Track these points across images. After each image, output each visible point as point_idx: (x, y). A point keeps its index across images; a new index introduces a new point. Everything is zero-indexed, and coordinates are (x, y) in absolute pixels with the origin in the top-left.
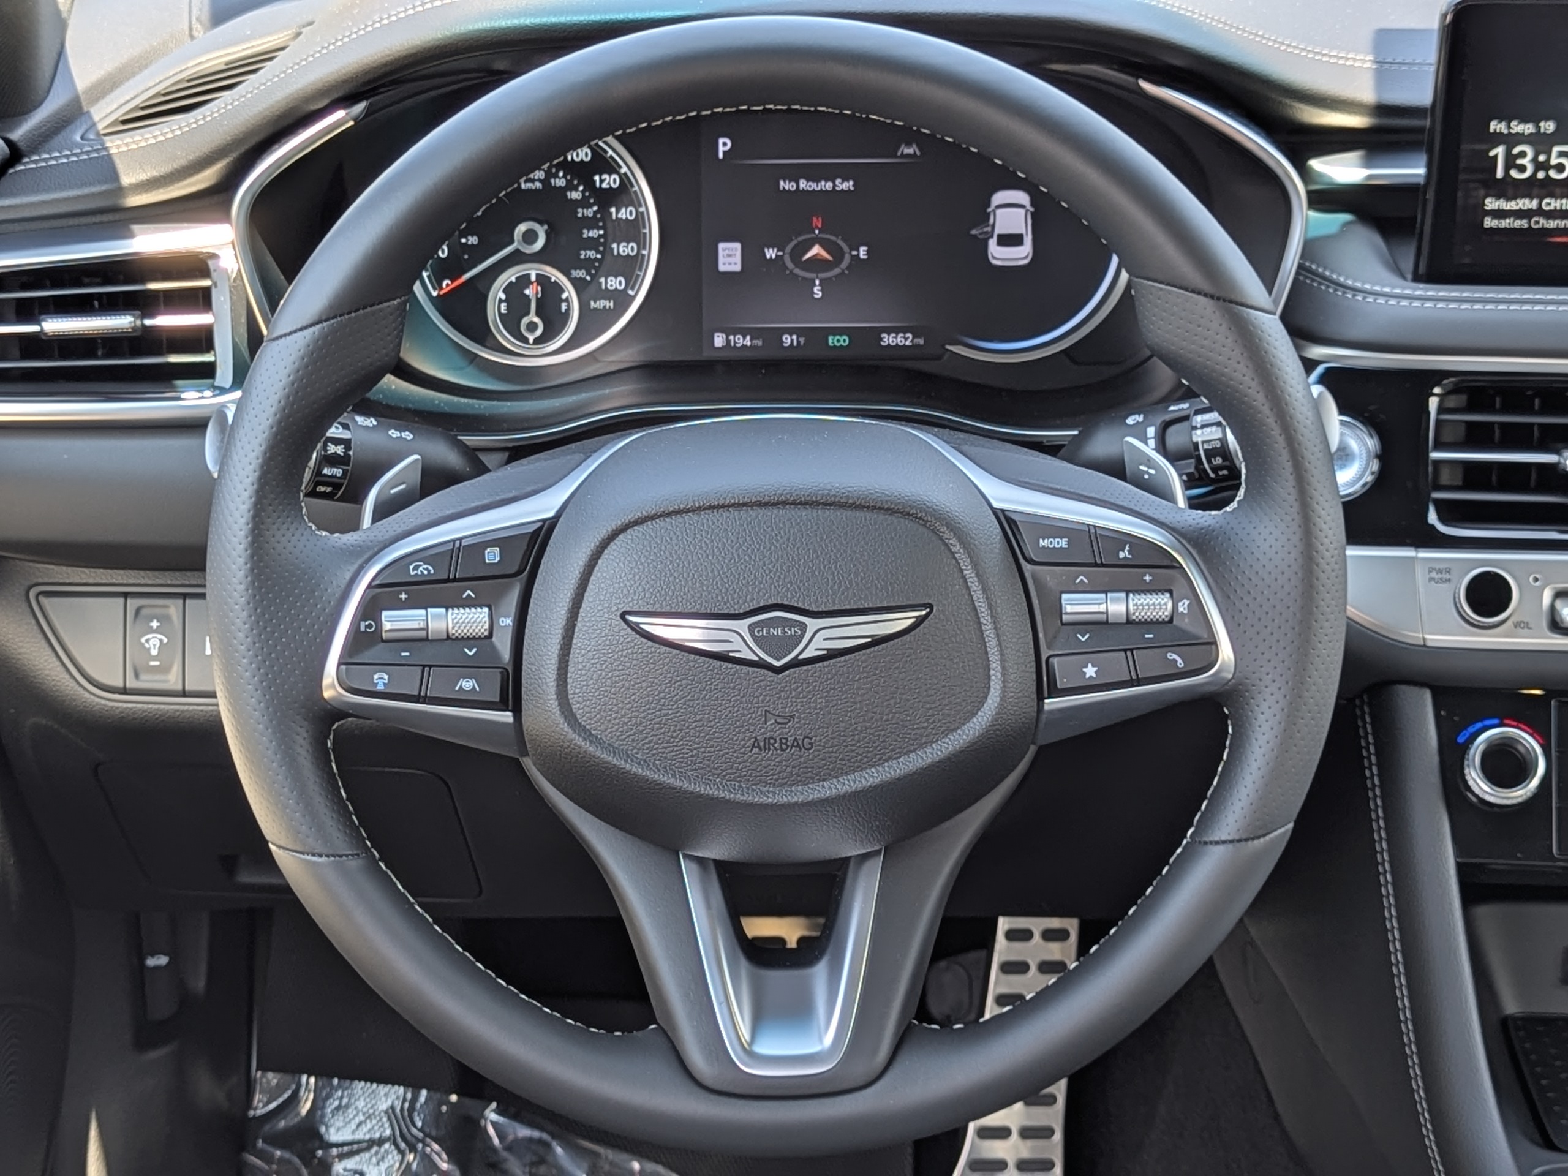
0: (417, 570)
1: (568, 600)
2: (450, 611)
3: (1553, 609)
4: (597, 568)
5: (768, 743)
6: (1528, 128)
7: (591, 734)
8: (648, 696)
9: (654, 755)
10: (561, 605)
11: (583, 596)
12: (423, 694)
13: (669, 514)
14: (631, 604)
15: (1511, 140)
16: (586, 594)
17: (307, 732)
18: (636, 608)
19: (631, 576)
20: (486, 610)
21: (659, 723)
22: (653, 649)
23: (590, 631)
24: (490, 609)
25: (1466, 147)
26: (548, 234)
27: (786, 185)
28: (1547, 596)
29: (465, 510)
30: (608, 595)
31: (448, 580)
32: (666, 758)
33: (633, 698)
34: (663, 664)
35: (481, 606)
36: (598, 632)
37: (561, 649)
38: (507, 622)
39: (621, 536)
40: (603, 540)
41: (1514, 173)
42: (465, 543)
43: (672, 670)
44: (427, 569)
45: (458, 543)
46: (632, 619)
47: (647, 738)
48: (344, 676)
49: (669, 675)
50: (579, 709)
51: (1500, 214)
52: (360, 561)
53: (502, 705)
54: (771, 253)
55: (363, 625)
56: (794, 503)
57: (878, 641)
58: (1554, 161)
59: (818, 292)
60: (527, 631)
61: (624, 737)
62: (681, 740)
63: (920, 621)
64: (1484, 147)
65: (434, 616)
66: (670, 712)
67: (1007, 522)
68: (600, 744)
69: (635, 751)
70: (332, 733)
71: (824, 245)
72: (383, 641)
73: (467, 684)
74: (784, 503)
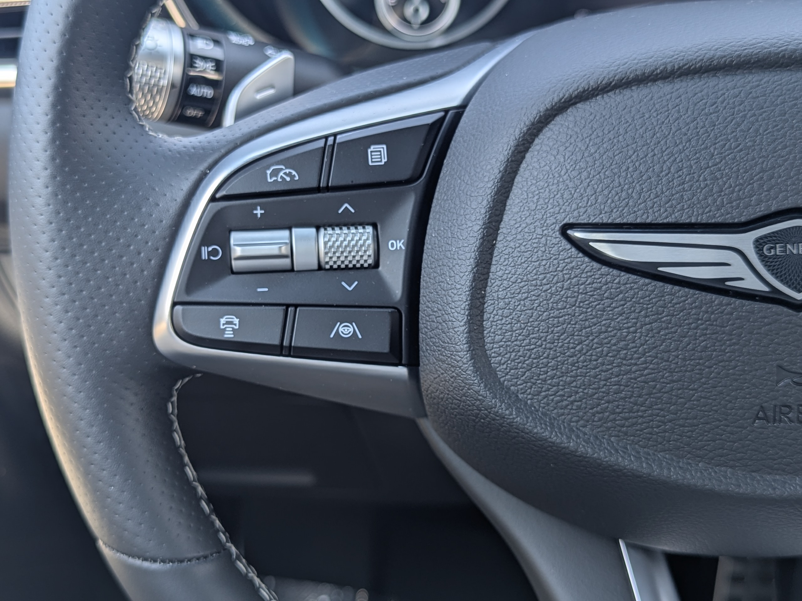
0: (276, 176)
1: (483, 211)
2: (322, 231)
4: (524, 165)
5: (779, 412)
7: (518, 400)
8: (601, 344)
9: (608, 429)
10: (473, 218)
11: (505, 205)
12: (286, 343)
14: (575, 214)
16: (509, 202)
17: (136, 394)
18: (583, 219)
19: (575, 173)
20: (370, 229)
21: (618, 383)
22: (609, 278)
23: (516, 254)
24: (375, 226)
29: (342, 100)
30: (541, 201)
31: (318, 190)
32: (626, 434)
33: (578, 348)
34: (624, 299)
35: (363, 224)
36: (526, 254)
37: (474, 280)
38: (398, 245)
39: (558, 119)
40: (533, 124)
42: (340, 139)
43: (638, 308)
44: (289, 175)
45: (331, 139)
46: (578, 235)
47: (599, 405)
48: (181, 320)
49: (633, 315)
50: (500, 363)
52: (202, 167)
53: (393, 358)
55: (205, 251)
60: (425, 256)
61: (565, 403)
62: (650, 407)
65: (300, 238)
66: (634, 368)
68: (531, 413)
69: (581, 422)
70: (175, 393)
72: (233, 273)
73: (346, 330)
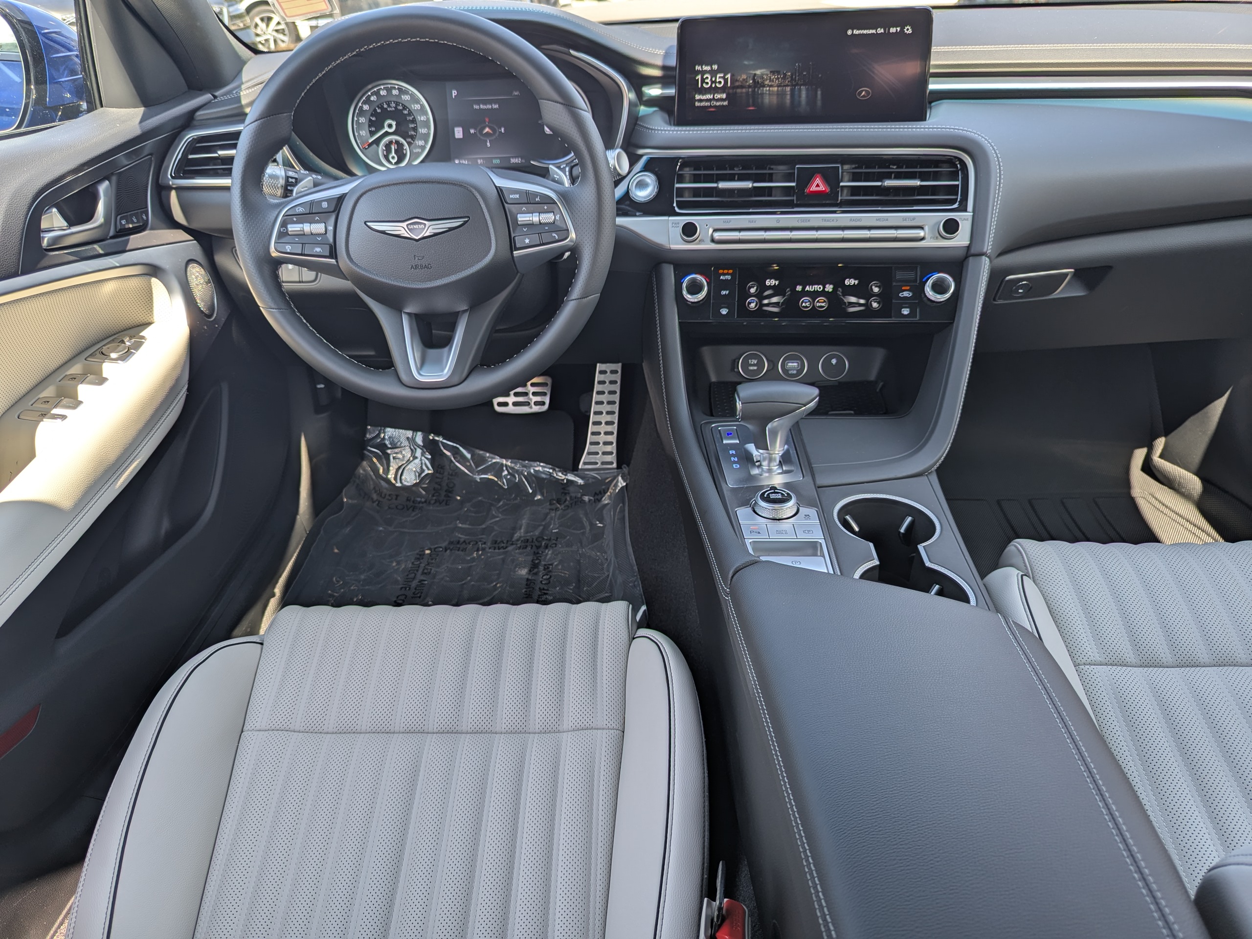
0: (300, 210)
1: (348, 219)
2: (311, 224)
3: (712, 235)
4: (356, 207)
5: (416, 267)
6: (708, 68)
7: (358, 265)
8: (375, 251)
9: (379, 272)
10: (346, 220)
11: (352, 217)
12: (303, 253)
13: (380, 187)
14: (368, 219)
15: (703, 73)
17: (268, 267)
19: (367, 209)
21: (380, 260)
22: (375, 234)
23: (355, 229)
24: (325, 224)
25: (688, 76)
26: (396, 125)
27: (476, 107)
28: (711, 231)
30: (360, 216)
31: (310, 214)
32: (383, 273)
33: (370, 252)
34: (378, 239)
35: (322, 223)
36: (357, 229)
37: (347, 233)
38: (331, 228)
39: (364, 196)
40: (358, 197)
41: (704, 85)
42: (315, 201)
43: (382, 241)
44: (303, 210)
45: (313, 201)
46: (368, 224)
47: (376, 266)
48: (277, 247)
49: (381, 243)
50: (353, 257)
51: (700, 101)
53: (331, 257)
54: (472, 131)
55: (282, 229)
56: (422, 182)
57: (451, 229)
58: (718, 80)
59: (488, 144)
60: (337, 231)
61: (369, 266)
62: (388, 266)
63: (465, 222)
64: (693, 76)
65: (306, 226)
66: (383, 256)
67: (500, 190)
68: (361, 268)
69: (373, 270)
71: (490, 128)
72: (289, 235)
73: (318, 250)
74: (419, 182)
